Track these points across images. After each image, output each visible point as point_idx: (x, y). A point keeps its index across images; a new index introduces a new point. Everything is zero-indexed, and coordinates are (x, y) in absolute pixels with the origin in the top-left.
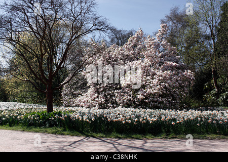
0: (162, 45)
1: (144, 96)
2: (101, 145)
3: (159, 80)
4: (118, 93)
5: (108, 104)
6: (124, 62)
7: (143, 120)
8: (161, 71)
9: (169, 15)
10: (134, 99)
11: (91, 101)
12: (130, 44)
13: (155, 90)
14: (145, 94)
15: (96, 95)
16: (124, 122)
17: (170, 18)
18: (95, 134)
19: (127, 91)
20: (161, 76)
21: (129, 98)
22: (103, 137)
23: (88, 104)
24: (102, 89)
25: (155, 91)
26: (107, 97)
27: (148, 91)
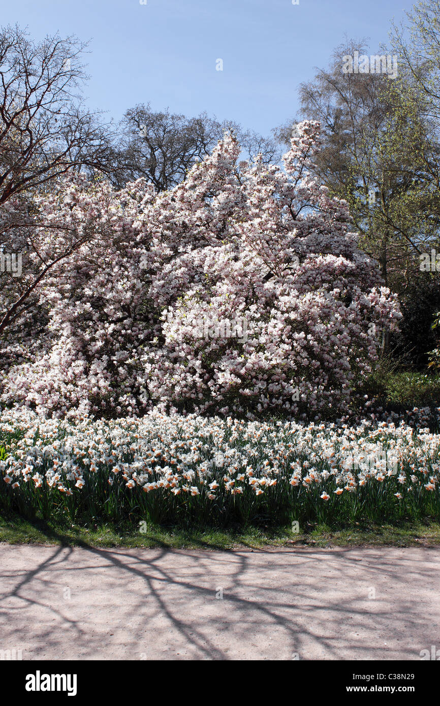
0: (302, 191)
1: (238, 375)
2: (112, 585)
3: (288, 321)
4: (151, 361)
5: (121, 399)
6: (175, 249)
7: (233, 486)
8: (294, 292)
9: (329, 71)
10: (205, 382)
11: (63, 386)
12: (193, 187)
13: (274, 358)
14: (243, 371)
15: (81, 363)
16: (176, 491)
17: (334, 83)
18: (86, 534)
19: (182, 354)
20: (295, 309)
21: (190, 379)
22: (113, 545)
23: (55, 397)
24: (100, 344)
25: (274, 362)
26: (117, 373)
27: (253, 358)
